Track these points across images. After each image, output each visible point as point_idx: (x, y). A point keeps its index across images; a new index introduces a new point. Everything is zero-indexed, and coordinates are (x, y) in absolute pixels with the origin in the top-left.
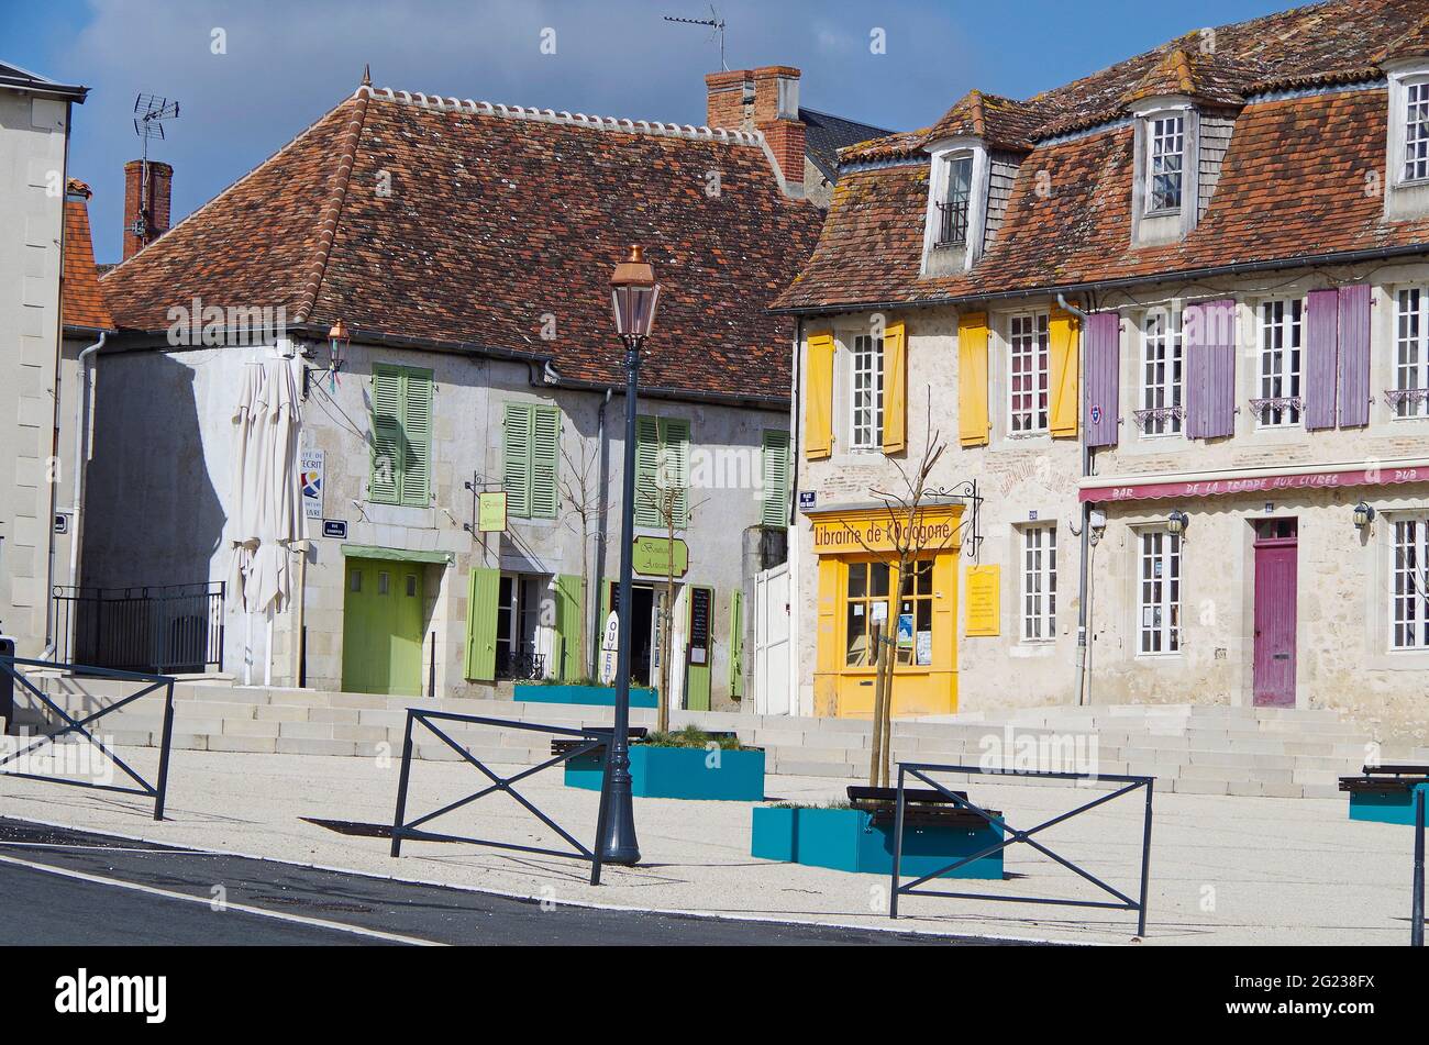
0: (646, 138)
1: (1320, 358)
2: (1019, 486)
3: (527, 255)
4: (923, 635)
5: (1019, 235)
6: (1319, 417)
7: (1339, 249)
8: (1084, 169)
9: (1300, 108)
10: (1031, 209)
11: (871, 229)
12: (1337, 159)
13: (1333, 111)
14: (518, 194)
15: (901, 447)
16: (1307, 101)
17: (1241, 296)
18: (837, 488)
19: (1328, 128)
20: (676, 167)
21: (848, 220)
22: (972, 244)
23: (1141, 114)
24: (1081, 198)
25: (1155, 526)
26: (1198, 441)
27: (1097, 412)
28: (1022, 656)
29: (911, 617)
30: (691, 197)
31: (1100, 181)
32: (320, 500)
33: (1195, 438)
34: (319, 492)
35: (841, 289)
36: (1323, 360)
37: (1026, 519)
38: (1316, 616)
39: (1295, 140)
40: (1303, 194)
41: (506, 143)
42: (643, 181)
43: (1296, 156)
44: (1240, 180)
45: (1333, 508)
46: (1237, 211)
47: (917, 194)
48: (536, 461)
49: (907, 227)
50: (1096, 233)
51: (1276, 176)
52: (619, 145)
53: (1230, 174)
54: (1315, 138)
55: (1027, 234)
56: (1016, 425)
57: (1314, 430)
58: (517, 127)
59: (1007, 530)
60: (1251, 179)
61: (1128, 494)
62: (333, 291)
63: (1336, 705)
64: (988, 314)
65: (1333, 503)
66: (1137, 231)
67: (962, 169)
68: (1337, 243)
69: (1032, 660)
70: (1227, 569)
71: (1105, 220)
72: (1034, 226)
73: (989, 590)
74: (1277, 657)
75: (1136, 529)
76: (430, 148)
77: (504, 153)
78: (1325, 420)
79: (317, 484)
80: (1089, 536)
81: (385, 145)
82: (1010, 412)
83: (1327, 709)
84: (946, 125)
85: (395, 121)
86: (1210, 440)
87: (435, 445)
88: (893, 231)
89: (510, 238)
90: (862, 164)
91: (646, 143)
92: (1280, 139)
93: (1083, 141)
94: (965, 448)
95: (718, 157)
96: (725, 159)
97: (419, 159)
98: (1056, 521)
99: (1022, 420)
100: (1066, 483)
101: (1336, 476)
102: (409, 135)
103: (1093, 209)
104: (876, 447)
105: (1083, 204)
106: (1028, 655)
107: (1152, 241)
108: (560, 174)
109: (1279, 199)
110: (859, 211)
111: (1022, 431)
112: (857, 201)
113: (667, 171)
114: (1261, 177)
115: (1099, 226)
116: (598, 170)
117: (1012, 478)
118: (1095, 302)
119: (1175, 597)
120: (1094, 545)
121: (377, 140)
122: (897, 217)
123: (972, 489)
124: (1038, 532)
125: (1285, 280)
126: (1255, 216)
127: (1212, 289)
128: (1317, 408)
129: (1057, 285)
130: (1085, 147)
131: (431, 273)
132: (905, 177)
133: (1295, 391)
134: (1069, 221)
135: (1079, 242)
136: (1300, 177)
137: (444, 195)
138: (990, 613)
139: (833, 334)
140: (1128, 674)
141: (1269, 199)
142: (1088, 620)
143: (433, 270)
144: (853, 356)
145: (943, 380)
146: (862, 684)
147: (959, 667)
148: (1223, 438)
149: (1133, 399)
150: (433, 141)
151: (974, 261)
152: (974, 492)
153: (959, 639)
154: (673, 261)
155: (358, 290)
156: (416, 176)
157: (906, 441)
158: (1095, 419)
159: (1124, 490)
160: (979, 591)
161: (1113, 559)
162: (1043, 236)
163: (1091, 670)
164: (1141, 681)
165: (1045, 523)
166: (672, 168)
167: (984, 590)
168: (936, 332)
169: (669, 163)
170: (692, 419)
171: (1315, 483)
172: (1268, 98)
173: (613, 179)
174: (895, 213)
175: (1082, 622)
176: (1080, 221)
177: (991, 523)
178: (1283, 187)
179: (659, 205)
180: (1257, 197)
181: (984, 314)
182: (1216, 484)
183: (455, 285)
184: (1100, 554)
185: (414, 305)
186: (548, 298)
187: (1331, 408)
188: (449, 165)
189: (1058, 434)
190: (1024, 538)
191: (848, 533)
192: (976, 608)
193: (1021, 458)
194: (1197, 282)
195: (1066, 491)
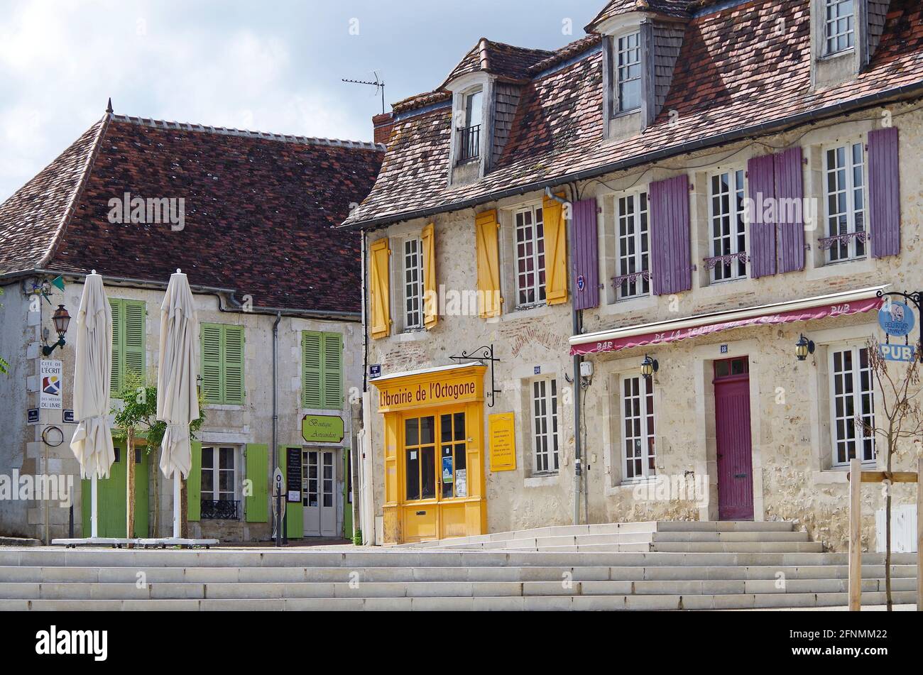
0: (317, 147)
2: (526, 346)
3: (223, 224)
4: (459, 472)
5: (520, 148)
6: (763, 267)
8: (569, 91)
10: (529, 127)
11: (415, 160)
12: (769, 49)
14: (218, 184)
17: (693, 171)
18: (395, 360)
19: (760, 26)
20: (337, 166)
21: (399, 155)
22: (483, 158)
24: (566, 112)
25: (633, 373)
27: (581, 282)
28: (533, 486)
29: (451, 459)
30: (347, 185)
31: (580, 97)
32: (60, 396)
33: (661, 293)
34: (60, 391)
37: (532, 373)
38: (768, 437)
39: (733, 40)
40: (741, 82)
41: (213, 149)
42: (313, 175)
43: (734, 53)
44: (689, 79)
46: (687, 104)
47: (447, 128)
48: (226, 365)
49: (440, 154)
50: (577, 137)
52: (296, 152)
53: (681, 76)
54: (750, 36)
55: (526, 146)
56: (523, 300)
57: (759, 277)
58: (221, 140)
59: (518, 385)
60: (698, 76)
61: (609, 347)
62: (69, 248)
63: (788, 516)
64: (497, 213)
65: (778, 340)
66: (607, 129)
69: (541, 488)
70: (691, 404)
71: (584, 127)
72: (532, 139)
73: (506, 433)
74: (737, 477)
76: (155, 153)
77: (211, 156)
78: (767, 269)
79: (57, 384)
80: (581, 384)
81: (120, 151)
82: (518, 289)
83: (781, 520)
84: (461, 67)
85: (129, 135)
87: (148, 355)
88: (430, 159)
89: (211, 212)
90: (410, 112)
91: (316, 150)
92: (720, 41)
93: (567, 69)
94: (484, 320)
95: (368, 159)
96: (373, 161)
97: (145, 160)
98: (555, 375)
99: (527, 295)
100: (561, 342)
101: (778, 316)
102: (139, 144)
103: (575, 120)
104: (422, 326)
105: (567, 117)
106: (538, 485)
107: (619, 136)
108: (251, 170)
109: (721, 89)
110: (407, 147)
111: (527, 304)
112: (405, 141)
113: (331, 168)
114: (706, 74)
115: (579, 132)
116: (280, 168)
117: (521, 341)
118: (577, 192)
119: (651, 430)
120: (585, 391)
121: (114, 148)
122: (433, 148)
123: (490, 352)
124: (543, 384)
125: (727, 154)
126: (703, 105)
127: (669, 169)
128: (760, 259)
129: (546, 179)
130: (569, 74)
131: (148, 235)
132: (439, 117)
133: (741, 247)
134: (557, 131)
135: (564, 146)
136: (738, 69)
137: (162, 183)
138: (508, 451)
139: (388, 241)
141: (713, 90)
142: (583, 453)
143: (150, 233)
144: (404, 258)
145: (466, 267)
146: (418, 514)
147: (488, 498)
148: (682, 292)
149: (611, 268)
150: (156, 149)
152: (492, 355)
153: (486, 474)
154: (332, 227)
155: (91, 247)
156: (142, 171)
158: (581, 287)
159: (606, 343)
160: (499, 434)
161: (600, 404)
162: (538, 145)
163: (586, 494)
165: (548, 376)
166: (334, 167)
167: (503, 434)
169: (332, 164)
170: (344, 333)
173: (290, 174)
174: (432, 145)
175: (578, 456)
176: (565, 130)
177: (506, 379)
179: (323, 190)
181: (493, 212)
182: (679, 332)
183: (166, 243)
184: (591, 398)
185: (132, 258)
186: (237, 251)
187: (772, 258)
188: (168, 163)
189: (554, 303)
190: (532, 390)
191: (403, 395)
192: (497, 448)
193: (526, 325)
194: (656, 165)
195: (561, 348)
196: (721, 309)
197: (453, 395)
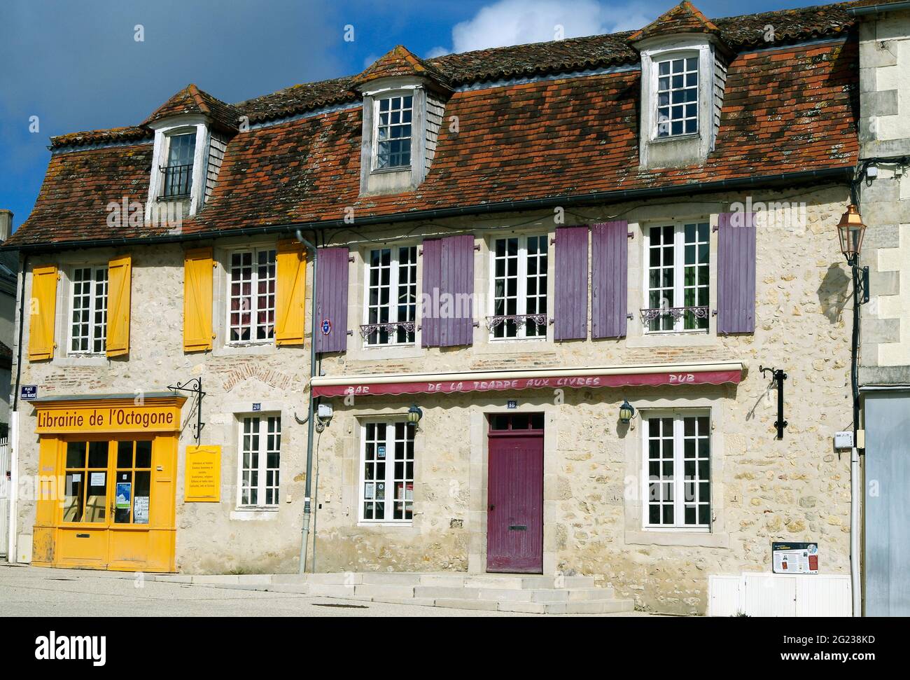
1: (570, 282)
2: (243, 383)
4: (139, 499)
5: (235, 192)
6: (570, 329)
7: (603, 190)
8: (293, 144)
9: (513, 93)
10: (244, 173)
11: (87, 193)
12: (563, 127)
13: (549, 94)
15: (126, 352)
16: (519, 87)
17: (481, 232)
18: (58, 383)
19: (546, 106)
21: (63, 186)
22: (196, 196)
23: (370, 93)
24: (293, 164)
25: (380, 418)
26: (432, 350)
27: (327, 326)
28: (240, 519)
29: (129, 485)
31: (311, 152)
33: (431, 347)
35: (68, 231)
36: (574, 282)
37: (249, 409)
38: (565, 494)
39: (513, 116)
40: (532, 155)
43: (517, 127)
44: (460, 147)
45: (585, 406)
46: (463, 169)
47: (128, 166)
49: (122, 189)
50: (317, 188)
51: (498, 142)
54: (535, 115)
55: (244, 191)
56: (234, 337)
57: (564, 341)
59: (230, 419)
60: (471, 145)
61: (364, 391)
63: (589, 572)
64: (213, 249)
65: (584, 401)
66: (365, 184)
67: (184, 141)
68: (600, 186)
69: (254, 523)
70: (465, 454)
71: (322, 179)
72: (250, 185)
73: (210, 466)
74: (513, 528)
75: (360, 419)
78: (576, 331)
80: (317, 424)
82: (229, 326)
83: (580, 576)
86: (445, 349)
88: (108, 192)
90: (73, 147)
92: (495, 116)
93: (288, 124)
94: (186, 353)
98: (280, 412)
99: (240, 333)
100: (291, 381)
101: (598, 378)
103: (309, 171)
104: (93, 352)
105: (297, 168)
106: (248, 519)
107: (381, 191)
109: (506, 159)
110: (73, 179)
111: (240, 341)
112: (70, 172)
114: (483, 144)
115: (317, 183)
117: (235, 377)
118: (323, 239)
119: (399, 475)
120: (320, 432)
122: (111, 183)
123: (197, 385)
124: (257, 421)
125: (527, 220)
126: (484, 172)
127: (448, 227)
128: (567, 322)
129: (295, 223)
130: (291, 129)
132: (115, 155)
134: (285, 180)
135: (299, 194)
136: (526, 144)
138: (212, 484)
139: (58, 267)
140: (354, 538)
141: (495, 159)
142: (313, 492)
144: (72, 285)
145: (165, 300)
146: (78, 536)
147: (177, 526)
148: (460, 347)
149: (359, 316)
151: (198, 209)
152: (199, 388)
153: (177, 504)
157: (129, 348)
158: (326, 331)
159: (360, 387)
160: (200, 466)
161: (340, 443)
162: (261, 192)
163: (315, 532)
164: (368, 543)
165: (265, 413)
167: (206, 465)
168: (160, 264)
171: (575, 384)
172: (477, 87)
174: (108, 179)
175: (308, 494)
176: (297, 180)
177: (214, 413)
178: (508, 152)
180: (481, 159)
181: (210, 249)
182: (461, 383)
184: (326, 439)
187: (583, 323)
189: (284, 343)
190: (241, 425)
191: (71, 418)
192: (196, 479)
193: (243, 362)
194: (432, 222)
195: (290, 387)
196: (509, 366)
197: (142, 423)
